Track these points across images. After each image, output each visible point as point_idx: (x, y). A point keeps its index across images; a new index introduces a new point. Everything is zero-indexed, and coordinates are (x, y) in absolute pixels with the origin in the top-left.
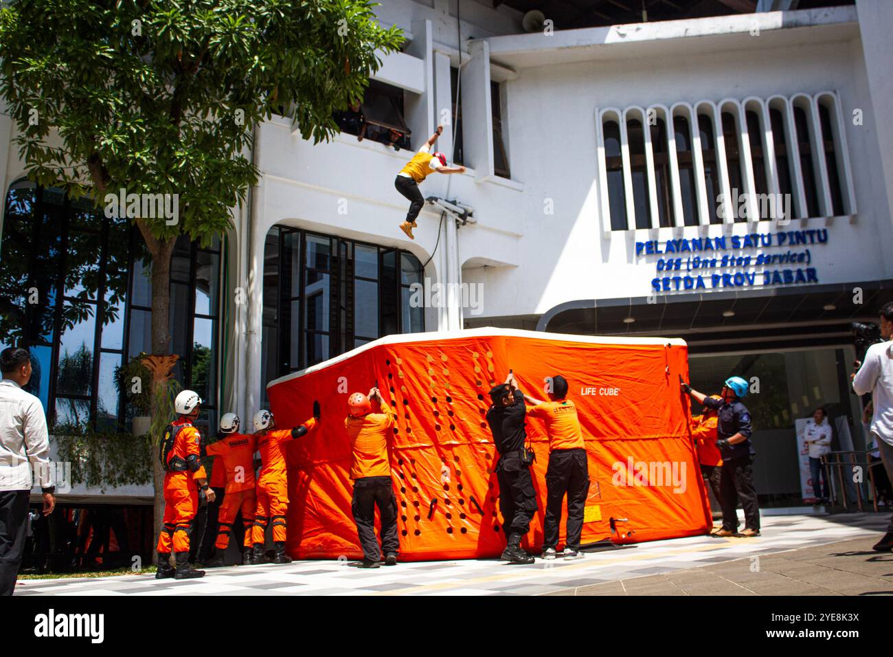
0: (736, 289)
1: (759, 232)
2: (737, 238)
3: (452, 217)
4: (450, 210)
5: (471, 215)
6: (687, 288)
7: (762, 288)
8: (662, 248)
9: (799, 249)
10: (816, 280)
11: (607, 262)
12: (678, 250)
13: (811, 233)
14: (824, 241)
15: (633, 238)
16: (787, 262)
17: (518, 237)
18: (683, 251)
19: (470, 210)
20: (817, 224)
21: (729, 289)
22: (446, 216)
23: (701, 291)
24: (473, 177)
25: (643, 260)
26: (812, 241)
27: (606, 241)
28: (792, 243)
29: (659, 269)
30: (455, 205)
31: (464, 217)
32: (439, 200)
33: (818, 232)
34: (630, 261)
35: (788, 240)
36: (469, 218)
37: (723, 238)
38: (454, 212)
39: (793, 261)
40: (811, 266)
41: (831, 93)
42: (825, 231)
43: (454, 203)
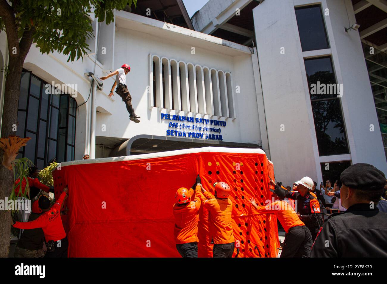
0: (196, 139)
1: (205, 118)
2: (198, 119)
6: (179, 135)
7: (205, 140)
8: (171, 118)
9: (217, 127)
10: (222, 140)
11: (150, 120)
12: (177, 120)
13: (221, 122)
14: (224, 125)
15: (160, 112)
16: (213, 131)
17: (113, 101)
18: (179, 120)
20: (223, 119)
21: (194, 138)
22: (93, 84)
23: (184, 137)
25: (164, 122)
26: (221, 125)
27: (149, 111)
28: (215, 125)
29: (170, 126)
33: (223, 122)
34: (158, 121)
35: (213, 124)
37: (193, 118)
39: (215, 131)
40: (221, 134)
41: (230, 73)
42: (225, 122)
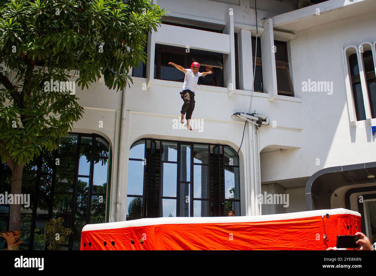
3: (252, 124)
4: (250, 119)
5: (265, 120)
15: (370, 124)
17: (300, 130)
19: (264, 117)
22: (248, 122)
24: (268, 98)
30: (254, 116)
31: (260, 122)
32: (241, 114)
36: (263, 123)
38: (253, 120)
43: (253, 115)
